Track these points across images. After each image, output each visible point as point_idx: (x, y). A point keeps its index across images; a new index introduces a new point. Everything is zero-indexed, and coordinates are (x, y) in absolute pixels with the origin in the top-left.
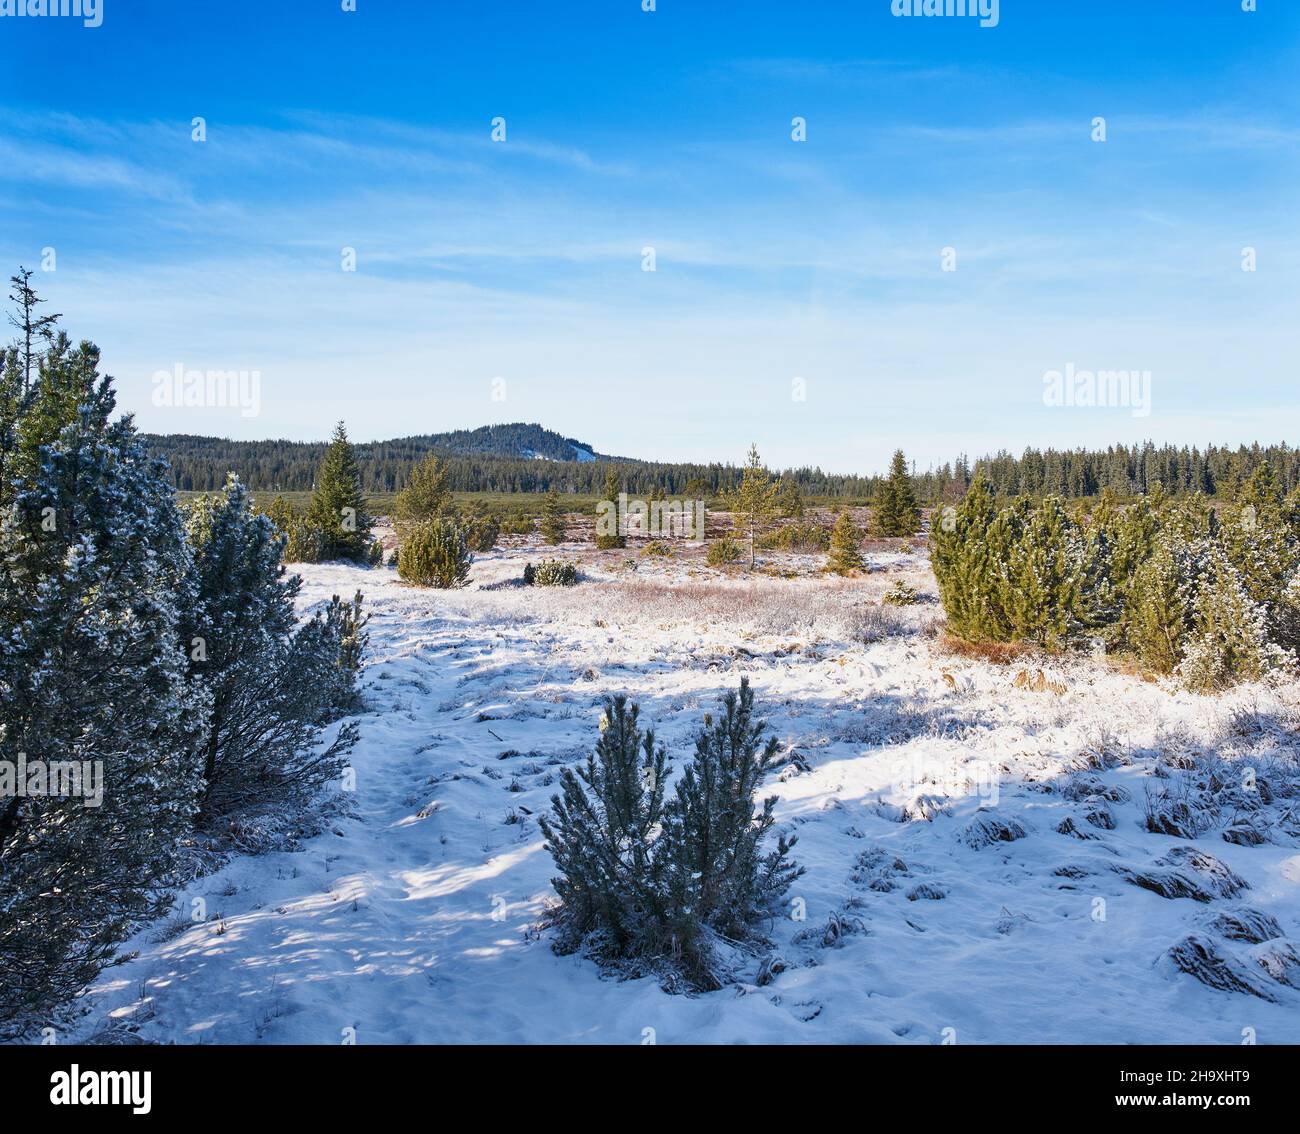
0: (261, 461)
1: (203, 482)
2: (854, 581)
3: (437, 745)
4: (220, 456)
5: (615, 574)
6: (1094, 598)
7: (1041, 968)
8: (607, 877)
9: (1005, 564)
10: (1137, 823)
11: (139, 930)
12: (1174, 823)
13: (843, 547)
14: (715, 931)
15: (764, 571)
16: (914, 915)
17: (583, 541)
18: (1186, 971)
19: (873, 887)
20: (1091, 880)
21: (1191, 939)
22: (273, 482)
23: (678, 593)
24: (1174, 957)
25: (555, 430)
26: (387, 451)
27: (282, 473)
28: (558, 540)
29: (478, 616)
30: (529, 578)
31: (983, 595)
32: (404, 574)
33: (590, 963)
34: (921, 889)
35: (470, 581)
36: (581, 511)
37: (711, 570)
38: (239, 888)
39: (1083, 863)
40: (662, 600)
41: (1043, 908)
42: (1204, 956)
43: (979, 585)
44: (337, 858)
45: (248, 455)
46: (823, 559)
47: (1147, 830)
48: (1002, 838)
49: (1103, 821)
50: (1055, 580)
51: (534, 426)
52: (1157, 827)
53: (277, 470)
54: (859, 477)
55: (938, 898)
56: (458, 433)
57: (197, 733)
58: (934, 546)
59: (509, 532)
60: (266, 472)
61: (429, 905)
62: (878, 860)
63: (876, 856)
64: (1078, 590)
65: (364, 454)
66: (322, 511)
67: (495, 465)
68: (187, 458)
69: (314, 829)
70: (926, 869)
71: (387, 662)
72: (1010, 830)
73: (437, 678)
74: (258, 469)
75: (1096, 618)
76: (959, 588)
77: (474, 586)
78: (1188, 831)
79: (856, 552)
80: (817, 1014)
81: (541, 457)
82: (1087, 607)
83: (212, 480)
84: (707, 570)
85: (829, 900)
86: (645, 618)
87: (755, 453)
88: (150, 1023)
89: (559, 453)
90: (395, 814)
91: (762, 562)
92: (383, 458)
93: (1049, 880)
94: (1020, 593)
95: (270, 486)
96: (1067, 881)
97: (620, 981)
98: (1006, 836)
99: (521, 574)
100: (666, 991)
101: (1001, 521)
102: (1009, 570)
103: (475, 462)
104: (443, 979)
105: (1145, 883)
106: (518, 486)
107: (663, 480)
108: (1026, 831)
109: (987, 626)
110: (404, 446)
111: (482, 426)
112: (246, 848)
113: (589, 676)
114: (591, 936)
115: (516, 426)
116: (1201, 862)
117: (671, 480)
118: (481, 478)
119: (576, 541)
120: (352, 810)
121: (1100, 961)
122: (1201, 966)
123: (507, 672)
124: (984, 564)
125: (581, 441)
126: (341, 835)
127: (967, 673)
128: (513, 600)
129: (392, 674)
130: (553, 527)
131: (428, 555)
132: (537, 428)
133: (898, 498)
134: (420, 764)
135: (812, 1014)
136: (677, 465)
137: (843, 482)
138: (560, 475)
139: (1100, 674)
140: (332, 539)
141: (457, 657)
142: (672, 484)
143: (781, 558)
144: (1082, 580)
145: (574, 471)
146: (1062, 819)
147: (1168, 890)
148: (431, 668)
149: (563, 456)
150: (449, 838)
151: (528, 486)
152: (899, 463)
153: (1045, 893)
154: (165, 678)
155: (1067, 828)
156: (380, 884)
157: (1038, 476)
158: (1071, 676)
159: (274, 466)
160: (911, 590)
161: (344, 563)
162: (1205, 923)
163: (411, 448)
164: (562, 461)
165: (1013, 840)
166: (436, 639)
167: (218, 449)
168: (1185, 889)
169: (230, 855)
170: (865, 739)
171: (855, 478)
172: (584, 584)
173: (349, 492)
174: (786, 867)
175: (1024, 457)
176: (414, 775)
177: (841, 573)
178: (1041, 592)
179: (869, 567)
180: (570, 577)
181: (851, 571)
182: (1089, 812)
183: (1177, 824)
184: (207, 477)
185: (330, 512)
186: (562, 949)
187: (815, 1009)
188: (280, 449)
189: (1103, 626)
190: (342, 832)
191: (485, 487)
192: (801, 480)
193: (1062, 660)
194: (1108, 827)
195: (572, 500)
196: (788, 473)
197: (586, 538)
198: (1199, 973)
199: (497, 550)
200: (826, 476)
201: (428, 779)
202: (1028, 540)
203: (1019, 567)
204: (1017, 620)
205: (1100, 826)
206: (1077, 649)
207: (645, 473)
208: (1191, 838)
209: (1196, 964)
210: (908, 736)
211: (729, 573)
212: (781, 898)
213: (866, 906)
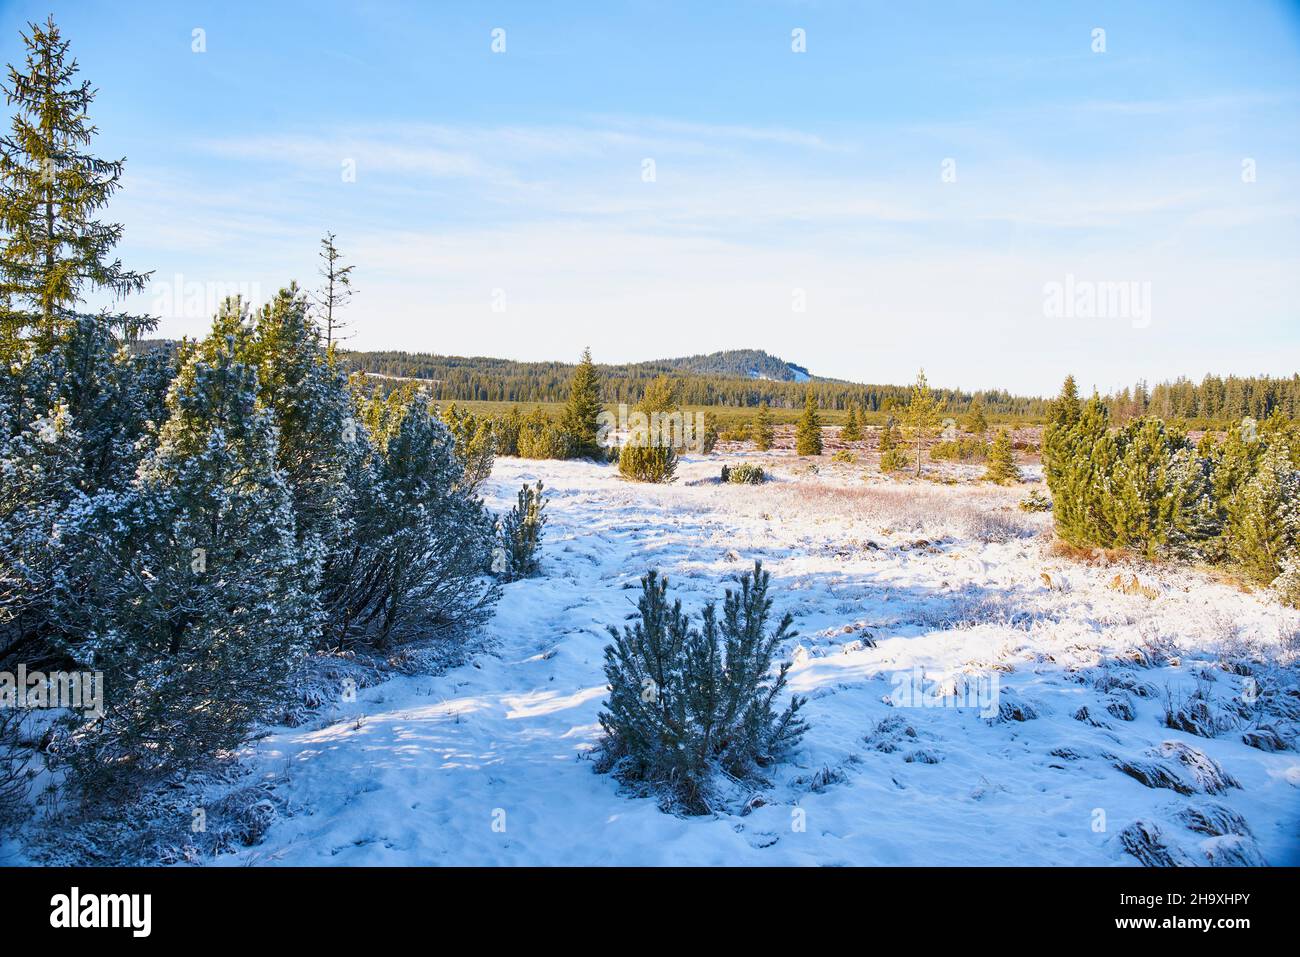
0: (540, 378)
1: (496, 394)
2: (1008, 489)
3: (582, 605)
4: (509, 374)
5: (799, 476)
6: (1196, 512)
7: (990, 832)
8: (627, 714)
9: (1107, 478)
10: (1157, 718)
11: (307, 721)
12: (1191, 721)
13: (1001, 460)
14: (722, 768)
15: (928, 478)
16: (902, 775)
17: (789, 448)
18: (1130, 852)
19: (880, 747)
20: (1081, 762)
21: (1139, 824)
22: (549, 395)
23: (840, 493)
24: (1122, 838)
25: (777, 356)
26: (639, 371)
27: (555, 388)
28: (766, 447)
29: (668, 506)
30: (725, 476)
31: (1087, 505)
32: (623, 470)
33: (615, 782)
34: (919, 754)
35: (677, 478)
36: (795, 423)
37: (881, 476)
38: (387, 698)
39: (1077, 747)
40: (826, 499)
41: (1025, 782)
42: (1148, 841)
43: (1084, 496)
44: (467, 684)
45: (530, 373)
46: (983, 470)
47: (1165, 725)
48: (1014, 718)
49: (1122, 713)
50: (1154, 494)
51: (759, 352)
52: (1175, 723)
53: (552, 385)
54: (1043, 399)
55: (932, 762)
56: (697, 357)
57: (310, 576)
58: (1047, 459)
59: (728, 438)
60: (544, 387)
61: (518, 724)
62: (896, 726)
63: (894, 723)
64: (1178, 503)
65: (621, 373)
66: (570, 418)
67: (726, 383)
68: (484, 375)
69: (459, 661)
70: (933, 737)
71: (575, 539)
72: (1022, 712)
73: (612, 554)
74: (538, 384)
75: (1198, 531)
76: (1066, 498)
77: (680, 482)
78: (1206, 730)
79: (1013, 464)
80: (772, 843)
81: (764, 378)
82: (1188, 520)
83: (502, 393)
84: (878, 475)
85: (833, 754)
86: (805, 513)
87: (923, 376)
88: (283, 786)
89: (780, 375)
90: (528, 653)
91: (928, 471)
92: (636, 377)
93: (1044, 758)
94: (1121, 504)
95: (546, 398)
96: (1059, 761)
97: (630, 798)
98: (1018, 716)
99: (719, 474)
100: (663, 810)
101: (1107, 439)
102: (1111, 484)
103: (709, 381)
104: (501, 780)
105: (1130, 771)
106: (744, 402)
107: (867, 398)
108: (1038, 713)
109: (1091, 533)
110: (652, 368)
111: (716, 351)
112: (406, 671)
113: (731, 558)
114: (621, 761)
115: (744, 352)
116: (1189, 758)
117: (874, 398)
118: (714, 395)
119: (783, 448)
120: (496, 650)
121: (1055, 833)
122: (1144, 850)
123: (665, 551)
124: (1090, 478)
125: (798, 365)
126: (479, 667)
127: (1065, 573)
128: (705, 494)
129: (574, 549)
130: (764, 436)
131: (642, 455)
132: (762, 353)
133: (1068, 418)
134: (562, 618)
135: (768, 843)
136: (880, 386)
137: (1028, 403)
138: (779, 393)
139: (1197, 583)
140: (578, 440)
141: (635, 538)
142: (875, 402)
143: (947, 467)
144: (1181, 495)
145: (791, 389)
146: (1080, 707)
147: (1150, 780)
148: (610, 545)
149: (783, 377)
150: (557, 677)
151: (753, 401)
152: (1070, 387)
153: (1035, 770)
154: (277, 533)
155: (1083, 715)
156: (487, 705)
157: (1217, 401)
158: (1166, 583)
159: (550, 382)
160: (1044, 499)
161: (586, 460)
162: (1173, 813)
163: (658, 369)
164: (782, 381)
165: (1024, 720)
166: (625, 522)
167: (508, 368)
168: (1168, 780)
169: (390, 675)
170: (935, 625)
171: (1040, 399)
172: (770, 484)
173: (592, 404)
174: (796, 723)
175: (1204, 382)
176: (556, 626)
177: (997, 482)
178: (1142, 506)
179: (1023, 478)
180: (758, 477)
181: (1007, 480)
182: (1110, 703)
183: (1194, 722)
184: (499, 390)
185: (577, 420)
186: (601, 768)
187: (773, 839)
188: (555, 369)
189: (1205, 539)
190: (480, 665)
191: (717, 402)
192: (989, 400)
193: (1159, 567)
194: (1126, 718)
195: (788, 414)
196: (978, 394)
197: (791, 445)
198: (1142, 857)
199: (714, 454)
200: (1013, 397)
201: (562, 631)
202: (1131, 456)
203: (1121, 481)
204: (1118, 529)
205: (1118, 716)
206: (1180, 559)
207: (852, 392)
208: (1208, 737)
209: (1140, 847)
210: (973, 624)
211: (897, 478)
212: (794, 748)
213: (861, 763)
